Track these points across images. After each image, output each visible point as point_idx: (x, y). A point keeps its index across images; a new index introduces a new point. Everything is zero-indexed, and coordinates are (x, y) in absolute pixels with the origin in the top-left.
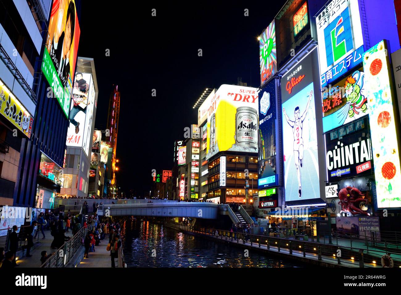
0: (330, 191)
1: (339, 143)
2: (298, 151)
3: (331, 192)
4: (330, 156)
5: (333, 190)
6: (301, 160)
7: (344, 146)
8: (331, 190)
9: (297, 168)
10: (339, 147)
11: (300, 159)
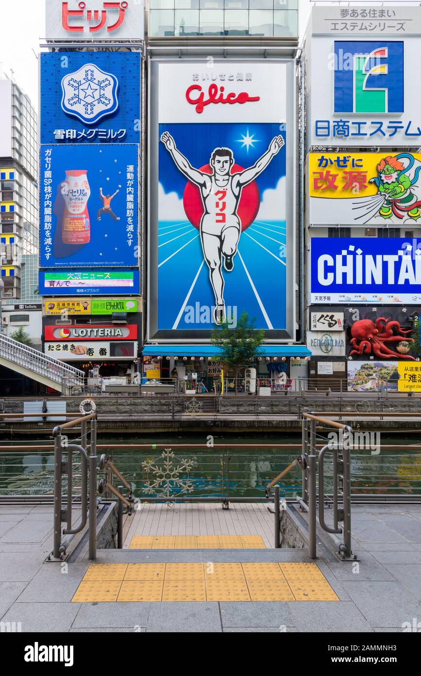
0: (322, 320)
1: (352, 248)
2: (220, 237)
3: (327, 322)
4: (326, 262)
5: (332, 320)
6: (227, 256)
7: (364, 255)
8: (328, 318)
9: (213, 270)
10: (354, 254)
11: (225, 254)
